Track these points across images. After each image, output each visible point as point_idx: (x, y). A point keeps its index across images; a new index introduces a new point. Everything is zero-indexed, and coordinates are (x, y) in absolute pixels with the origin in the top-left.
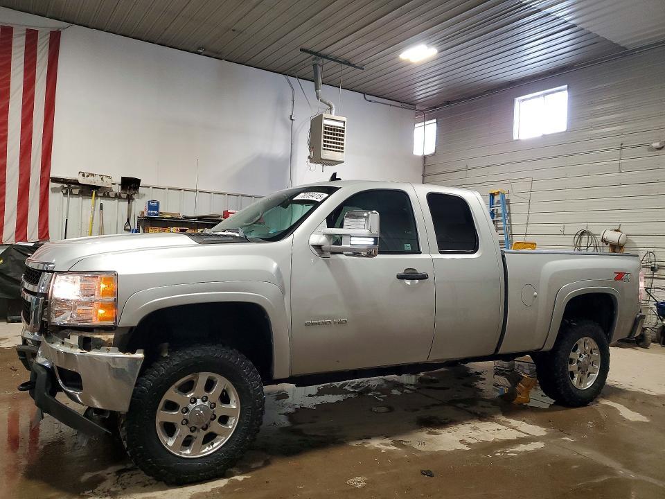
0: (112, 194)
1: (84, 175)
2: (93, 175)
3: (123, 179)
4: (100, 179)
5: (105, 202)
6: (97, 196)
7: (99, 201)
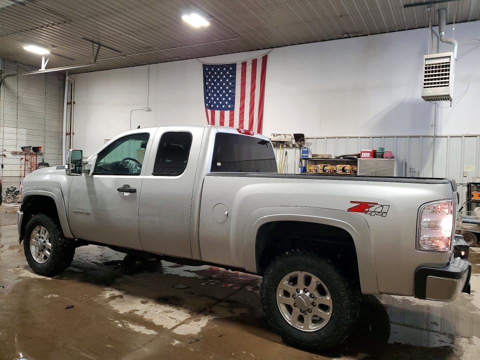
0: (291, 146)
1: (274, 136)
2: (280, 135)
3: (295, 135)
4: (283, 136)
5: (289, 150)
6: (282, 147)
7: (285, 150)
